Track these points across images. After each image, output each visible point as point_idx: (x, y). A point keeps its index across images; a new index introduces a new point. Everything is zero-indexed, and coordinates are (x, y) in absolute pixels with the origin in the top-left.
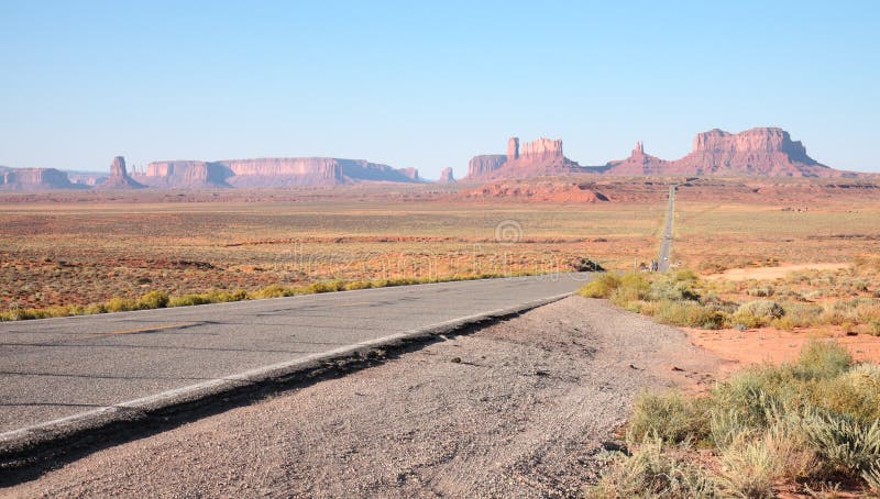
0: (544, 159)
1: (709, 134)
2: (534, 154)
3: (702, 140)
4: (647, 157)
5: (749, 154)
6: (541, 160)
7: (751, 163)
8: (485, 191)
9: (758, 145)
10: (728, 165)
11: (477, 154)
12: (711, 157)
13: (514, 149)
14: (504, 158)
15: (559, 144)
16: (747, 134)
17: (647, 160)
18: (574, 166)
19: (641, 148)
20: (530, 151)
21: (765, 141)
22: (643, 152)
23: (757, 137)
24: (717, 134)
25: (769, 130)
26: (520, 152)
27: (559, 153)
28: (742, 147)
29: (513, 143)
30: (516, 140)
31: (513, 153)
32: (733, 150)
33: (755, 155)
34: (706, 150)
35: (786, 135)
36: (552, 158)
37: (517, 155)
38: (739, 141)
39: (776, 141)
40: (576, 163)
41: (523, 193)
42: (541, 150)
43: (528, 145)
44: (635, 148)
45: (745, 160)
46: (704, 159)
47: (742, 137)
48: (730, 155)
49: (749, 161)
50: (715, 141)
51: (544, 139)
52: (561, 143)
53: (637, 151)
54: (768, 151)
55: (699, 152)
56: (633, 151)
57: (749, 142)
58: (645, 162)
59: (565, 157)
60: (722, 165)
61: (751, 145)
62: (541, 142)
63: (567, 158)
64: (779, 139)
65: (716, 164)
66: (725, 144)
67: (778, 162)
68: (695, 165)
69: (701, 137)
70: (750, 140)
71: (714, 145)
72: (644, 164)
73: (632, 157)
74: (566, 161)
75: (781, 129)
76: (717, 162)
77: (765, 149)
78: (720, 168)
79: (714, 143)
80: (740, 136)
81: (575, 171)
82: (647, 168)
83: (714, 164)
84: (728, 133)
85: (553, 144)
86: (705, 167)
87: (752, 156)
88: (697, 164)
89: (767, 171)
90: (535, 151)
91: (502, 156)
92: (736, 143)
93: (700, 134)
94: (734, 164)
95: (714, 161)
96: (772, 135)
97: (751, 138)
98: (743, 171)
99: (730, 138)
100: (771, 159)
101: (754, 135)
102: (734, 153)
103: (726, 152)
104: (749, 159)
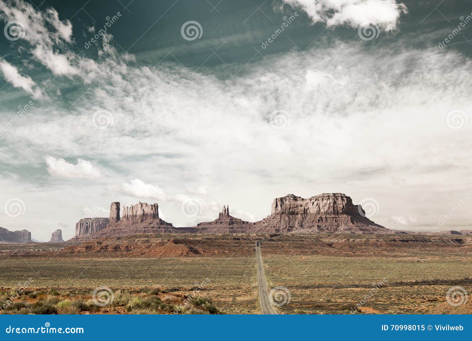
0: (142, 221)
1: (285, 198)
2: (134, 216)
3: (279, 204)
4: (232, 218)
5: (318, 216)
6: (139, 222)
7: (320, 224)
8: (87, 248)
9: (326, 208)
10: (301, 225)
11: (83, 218)
12: (287, 218)
13: (115, 212)
16: (317, 198)
17: (233, 221)
18: (169, 226)
19: (227, 210)
20: (130, 213)
21: (332, 205)
22: (229, 215)
23: (325, 201)
24: (292, 199)
25: (334, 195)
26: (121, 215)
27: (156, 215)
28: (313, 210)
29: (115, 207)
30: (118, 204)
31: (115, 216)
32: (305, 212)
33: (324, 217)
34: (282, 213)
35: (349, 200)
36: (149, 220)
37: (118, 217)
38: (310, 205)
39: (341, 204)
40: (171, 225)
41: (123, 249)
42: (140, 212)
43: (128, 208)
44: (221, 211)
45: (315, 221)
46: (281, 220)
47: (312, 201)
48: (303, 216)
49: (319, 222)
50: (290, 205)
51: (142, 203)
52: (157, 206)
53: (223, 213)
54: (334, 214)
55: (277, 214)
56: (220, 214)
57: (318, 206)
58: (230, 223)
59: (160, 219)
60: (296, 225)
61: (320, 208)
62: (140, 206)
63: (163, 220)
64: (343, 203)
65: (291, 225)
66: (298, 207)
67: (342, 222)
68: (273, 225)
69: (278, 201)
70: (319, 204)
71: (289, 208)
72: (230, 224)
73: (219, 219)
74: (162, 222)
75: (344, 195)
76: (292, 223)
77: (332, 211)
78: (294, 228)
79: (289, 206)
80: (311, 200)
81: (170, 232)
82: (232, 228)
83: (289, 224)
84: (301, 197)
85: (150, 207)
86: (282, 227)
87: (321, 218)
88: (275, 225)
89: (334, 230)
90: (135, 213)
91: (106, 219)
92: (308, 206)
93: (277, 199)
94: (305, 224)
95: (290, 222)
96: (337, 199)
97: (320, 202)
98: (313, 231)
99: (302, 202)
100: (337, 220)
101: (323, 200)
102: (306, 215)
103: (299, 214)
104: (319, 220)
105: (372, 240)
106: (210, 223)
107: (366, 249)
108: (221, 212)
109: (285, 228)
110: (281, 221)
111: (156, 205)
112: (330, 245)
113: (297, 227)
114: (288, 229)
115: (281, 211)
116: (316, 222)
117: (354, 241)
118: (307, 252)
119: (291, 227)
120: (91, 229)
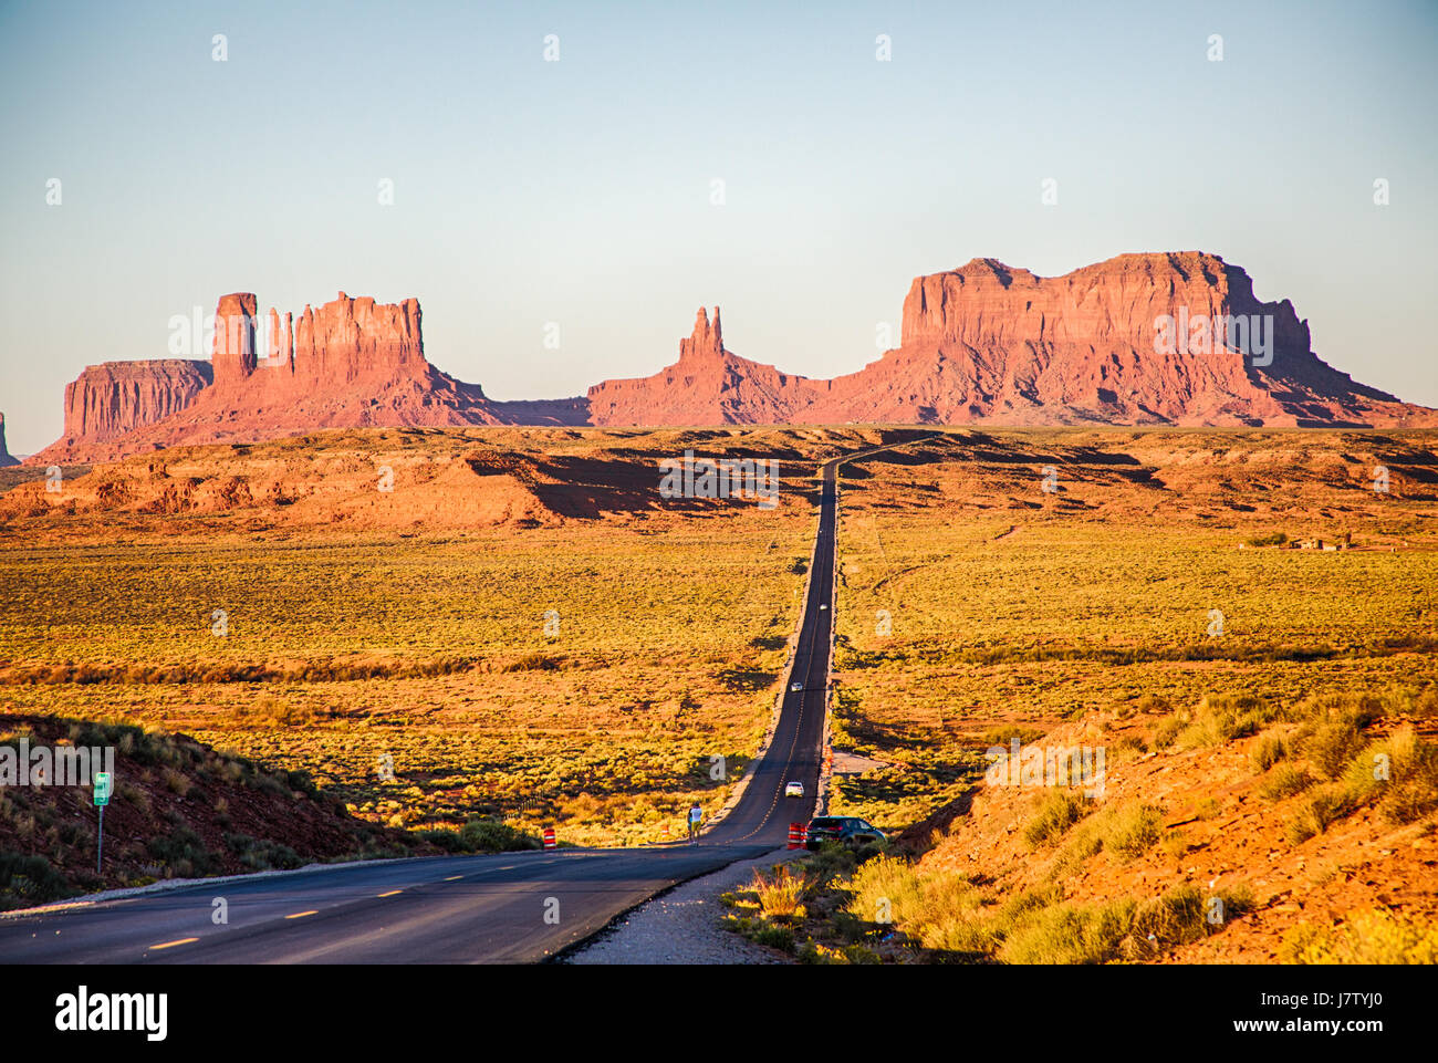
0: (352, 374)
1: (959, 275)
2: (319, 355)
3: (933, 302)
4: (734, 364)
5: (1102, 352)
6: (341, 379)
7: (1108, 385)
8: (106, 489)
10: (1030, 394)
11: (98, 361)
12: (968, 362)
13: (240, 337)
14: (202, 372)
15: (411, 313)
16: (1095, 275)
17: (736, 372)
18: (468, 398)
19: (711, 329)
20: (301, 343)
22: (722, 350)
23: (1132, 288)
24: (992, 277)
25: (1174, 262)
27: (410, 351)
28: (1076, 325)
29: (234, 313)
30: (246, 302)
31: (237, 351)
33: (1127, 358)
34: (951, 340)
35: (1239, 279)
36: (384, 370)
37: (250, 361)
38: (1068, 305)
40: (476, 390)
42: (343, 338)
43: (291, 320)
44: (690, 330)
45: (1088, 375)
46: (941, 369)
47: (1076, 287)
48: (1035, 354)
49: (1105, 377)
50: (982, 305)
51: (352, 300)
52: (419, 312)
53: (697, 342)
55: (922, 345)
56: (684, 344)
57: (1104, 308)
58: (729, 382)
59: (431, 366)
60: (1009, 392)
61: (1112, 317)
62: (341, 312)
63: (442, 369)
64: (1214, 295)
65: (985, 389)
66: (1016, 314)
67: (1208, 378)
68: (911, 392)
69: (927, 291)
70: (1109, 298)
71: (977, 316)
72: (725, 388)
73: (681, 364)
74: (438, 379)
75: (1219, 259)
76: (991, 381)
78: (999, 405)
79: (978, 311)
80: (1072, 284)
81: (475, 419)
82: (736, 403)
83: (978, 386)
84: (1028, 271)
85: (388, 315)
86: (946, 400)
87: (1116, 359)
88: (918, 392)
89: (1170, 412)
90: (320, 343)
91: (196, 364)
92: (1058, 309)
93: (924, 279)
94: (1048, 388)
95: (979, 377)
96: (1186, 277)
97: (1112, 291)
98: (1083, 414)
99: (1035, 293)
100: (1183, 369)
101: (1122, 281)
102: (1048, 347)
103: (1023, 344)
104: (1103, 369)
105: (1323, 455)
106: (642, 384)
108: (688, 336)
109: (962, 402)
110: (943, 373)
111: (412, 309)
112: (1146, 475)
113: (1011, 399)
114: (971, 408)
115: (944, 329)
116: (1093, 376)
117: (1243, 460)
118: (1038, 506)
119: (987, 398)
120: (131, 407)
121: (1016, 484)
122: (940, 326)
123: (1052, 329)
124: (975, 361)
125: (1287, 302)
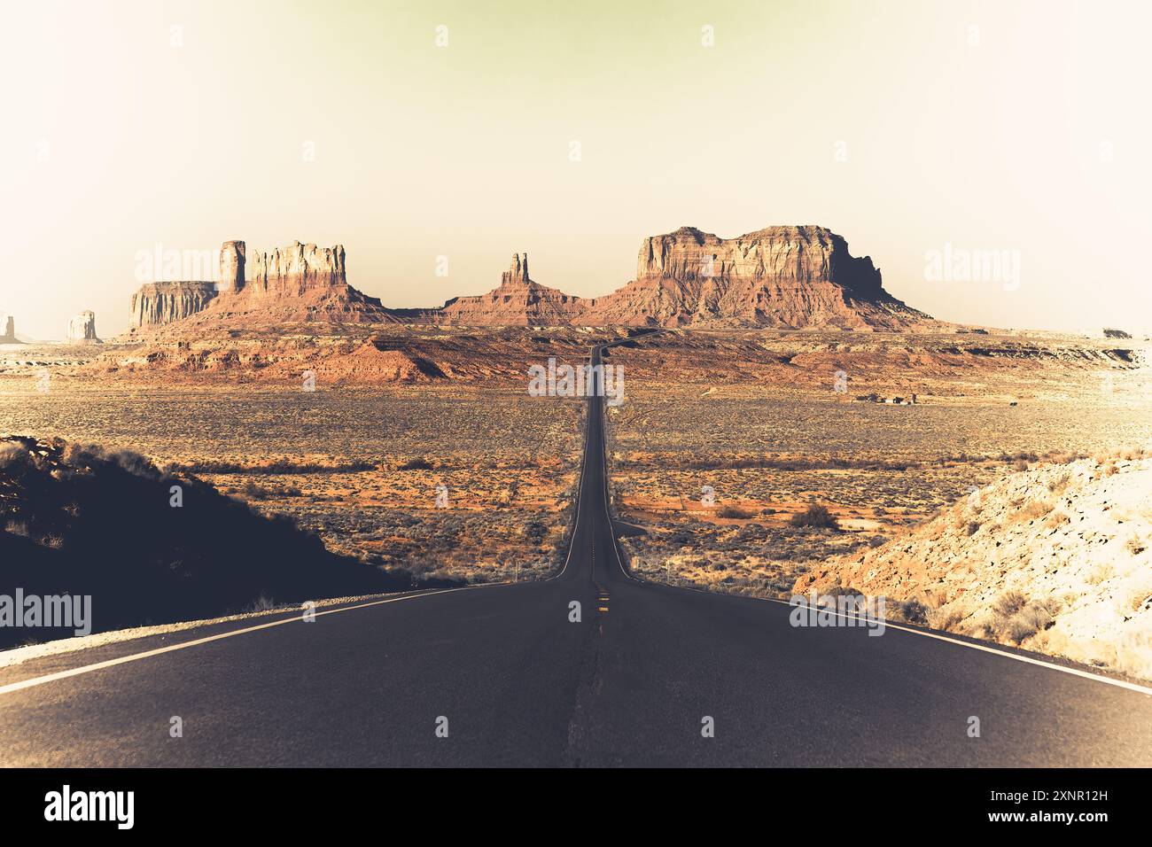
0: (302, 291)
1: (673, 237)
2: (282, 279)
3: (657, 253)
4: (535, 288)
5: (759, 286)
6: (295, 294)
7: (762, 306)
9: (780, 265)
10: (714, 310)
12: (677, 290)
13: (233, 266)
14: (210, 289)
16: (756, 239)
17: (536, 294)
18: (372, 306)
19: (521, 267)
20: (272, 271)
21: (795, 256)
22: (528, 280)
23: (777, 247)
24: (692, 239)
25: (802, 231)
26: (249, 276)
27: (338, 277)
28: (744, 269)
30: (240, 246)
31: (233, 276)
32: (723, 280)
33: (773, 288)
34: (666, 277)
35: (840, 243)
36: (321, 289)
37: (240, 282)
38: (738, 256)
39: (818, 255)
40: (377, 302)
42: (296, 269)
43: (266, 258)
44: (508, 266)
45: (750, 299)
46: (661, 294)
47: (743, 246)
48: (718, 286)
49: (760, 301)
50: (686, 255)
51: (303, 246)
52: (343, 254)
53: (513, 275)
54: (800, 279)
55: (651, 278)
56: (504, 276)
57: (760, 259)
58: (531, 299)
59: (350, 287)
60: (702, 309)
61: (765, 265)
62: (296, 253)
63: (357, 289)
64: (825, 252)
65: (687, 306)
67: (821, 303)
68: (642, 307)
69: (654, 247)
70: (763, 253)
71: (683, 263)
72: (529, 303)
73: (502, 288)
74: (354, 295)
75: (828, 230)
76: (691, 302)
77: (795, 273)
78: (696, 317)
79: (684, 259)
80: (740, 244)
81: (376, 320)
82: (535, 314)
83: (683, 305)
84: (714, 236)
85: (324, 255)
86: (664, 313)
87: (766, 290)
88: (647, 308)
89: (798, 323)
90: (283, 272)
91: (207, 284)
92: (732, 260)
93: (651, 238)
94: (726, 308)
95: (684, 300)
96: (808, 242)
97: (765, 249)
98: (745, 324)
99: (719, 248)
100: (806, 297)
101: (771, 243)
102: (726, 282)
103: (710, 280)
104: (759, 296)
105: (894, 348)
106: (479, 300)
107: (877, 371)
108: (507, 271)
109: (672, 315)
110: (662, 297)
111: (339, 251)
112: (786, 360)
113: (703, 313)
114: (679, 318)
115: (663, 269)
116: (753, 301)
117: (848, 350)
118: (724, 377)
119: (689, 313)
120: (169, 310)
121: (710, 362)
122: (661, 268)
123: (729, 271)
124: (682, 289)
125: (868, 258)
